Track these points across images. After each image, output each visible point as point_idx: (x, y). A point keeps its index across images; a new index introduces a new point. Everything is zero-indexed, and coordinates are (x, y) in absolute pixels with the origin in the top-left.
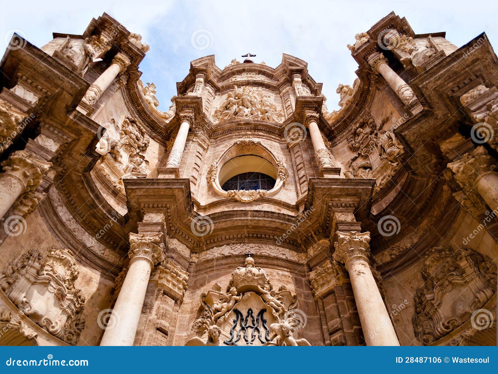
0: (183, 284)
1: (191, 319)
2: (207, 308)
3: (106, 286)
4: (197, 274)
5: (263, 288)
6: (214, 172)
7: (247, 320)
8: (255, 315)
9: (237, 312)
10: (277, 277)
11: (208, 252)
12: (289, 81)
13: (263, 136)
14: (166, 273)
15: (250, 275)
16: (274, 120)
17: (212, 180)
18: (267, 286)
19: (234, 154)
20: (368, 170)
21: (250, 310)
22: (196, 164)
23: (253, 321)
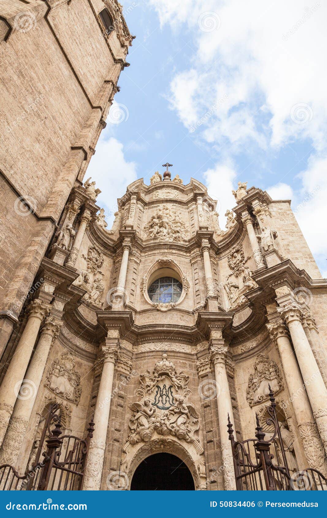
0: (130, 368)
1: (135, 388)
2: (143, 384)
3: (89, 366)
4: (137, 360)
5: (171, 374)
6: (144, 285)
7: (163, 391)
8: (167, 388)
9: (158, 387)
10: (179, 364)
11: (142, 345)
12: (194, 199)
13: (175, 253)
14: (121, 363)
15: (165, 367)
16: (182, 238)
17: (143, 291)
18: (174, 373)
19: (157, 268)
20: (237, 289)
21: (165, 385)
22: (133, 279)
23: (166, 392)
